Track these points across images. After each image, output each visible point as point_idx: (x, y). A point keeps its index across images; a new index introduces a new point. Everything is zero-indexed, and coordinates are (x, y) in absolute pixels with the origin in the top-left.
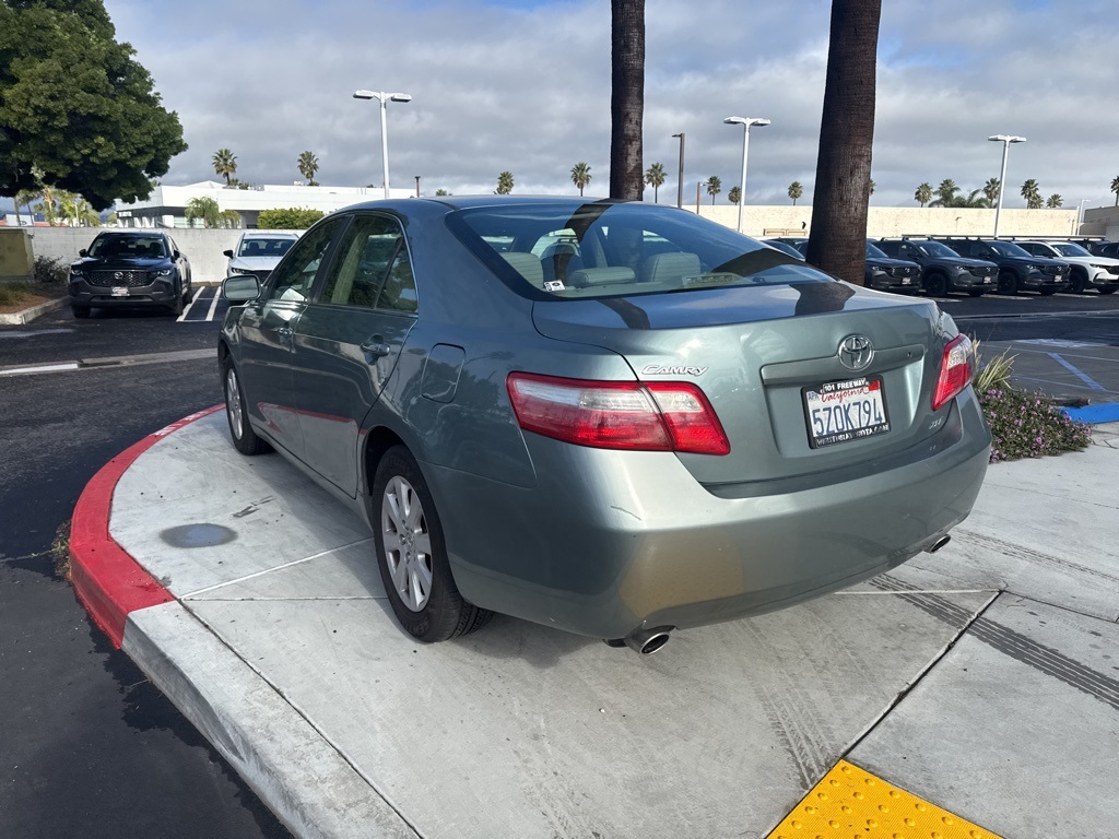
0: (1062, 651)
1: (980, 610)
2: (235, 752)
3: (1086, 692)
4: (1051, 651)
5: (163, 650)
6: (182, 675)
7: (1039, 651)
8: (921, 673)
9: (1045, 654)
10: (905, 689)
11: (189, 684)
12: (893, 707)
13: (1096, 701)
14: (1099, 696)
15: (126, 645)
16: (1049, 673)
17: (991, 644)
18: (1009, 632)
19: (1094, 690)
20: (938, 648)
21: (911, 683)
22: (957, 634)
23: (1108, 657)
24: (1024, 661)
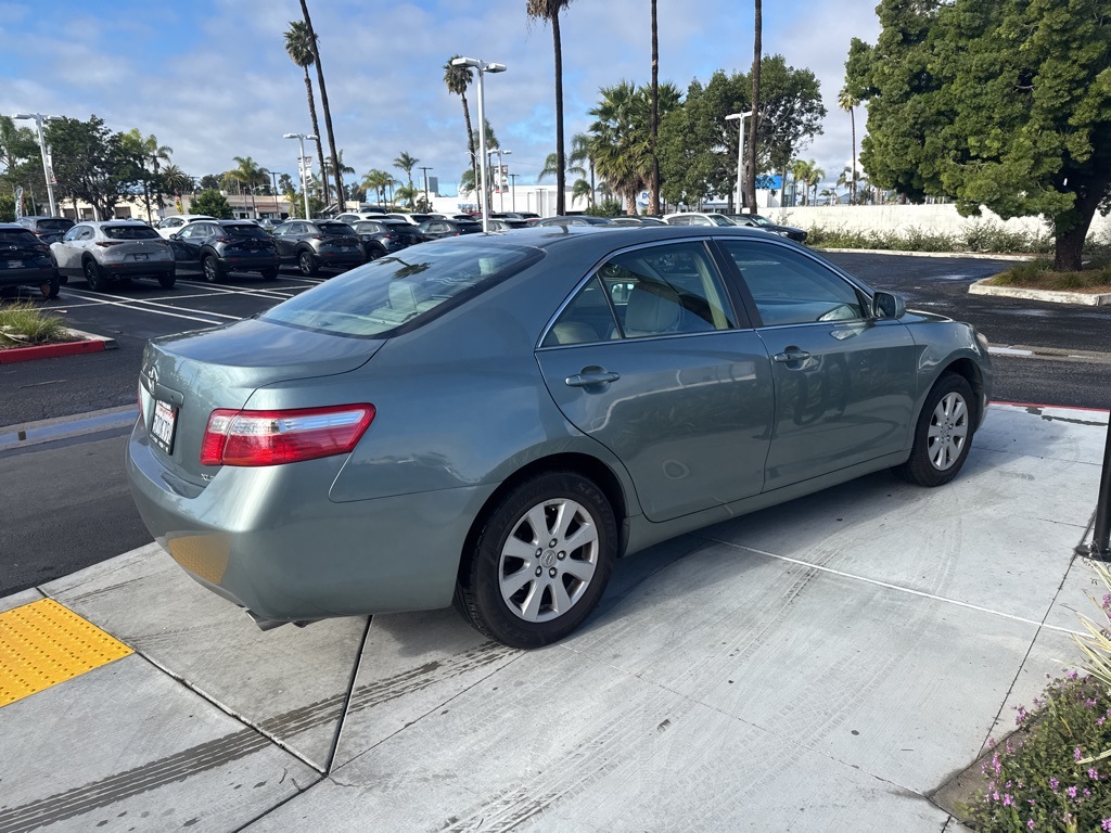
0: (177, 784)
1: (287, 746)
3: (106, 779)
4: (185, 776)
7: (188, 768)
8: (204, 693)
9: (180, 772)
10: (188, 683)
12: (174, 678)
13: (91, 780)
14: (94, 786)
16: (149, 764)
17: (220, 740)
18: (234, 756)
19: (105, 785)
20: (233, 708)
21: (193, 686)
22: (250, 723)
23: (145, 815)
24: (180, 754)
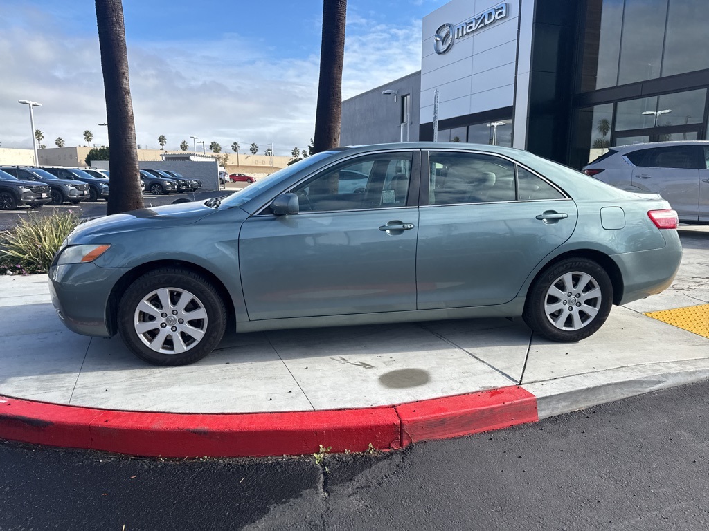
2: (659, 382)
5: (585, 387)
6: (609, 385)
11: (616, 384)
15: (542, 415)
